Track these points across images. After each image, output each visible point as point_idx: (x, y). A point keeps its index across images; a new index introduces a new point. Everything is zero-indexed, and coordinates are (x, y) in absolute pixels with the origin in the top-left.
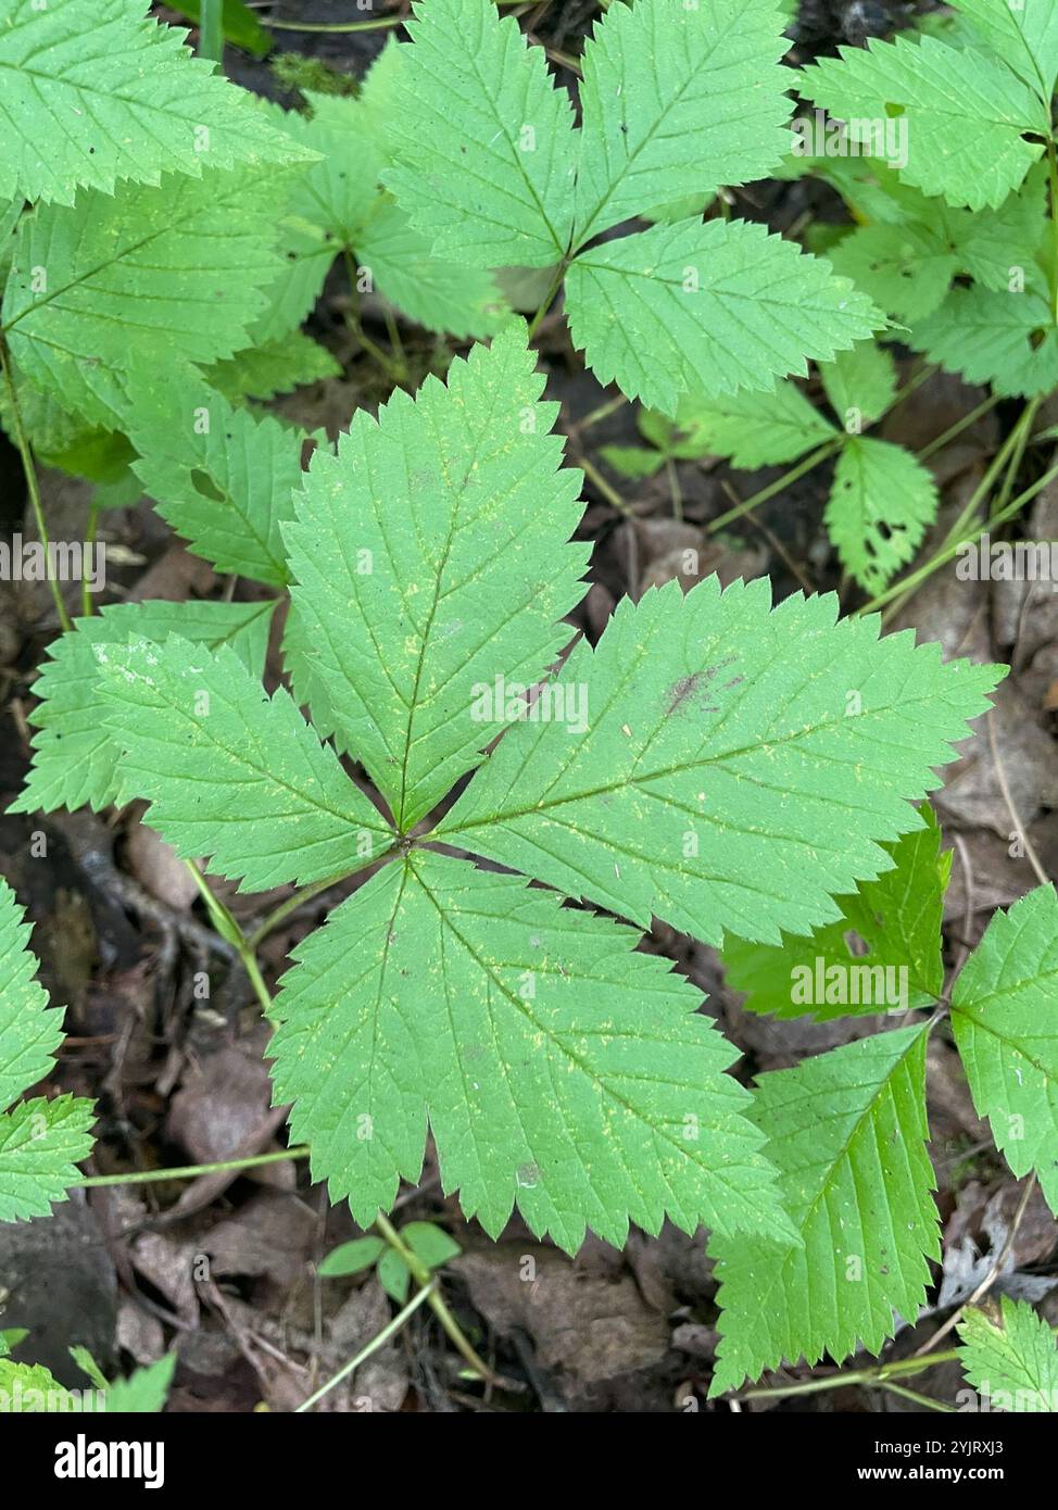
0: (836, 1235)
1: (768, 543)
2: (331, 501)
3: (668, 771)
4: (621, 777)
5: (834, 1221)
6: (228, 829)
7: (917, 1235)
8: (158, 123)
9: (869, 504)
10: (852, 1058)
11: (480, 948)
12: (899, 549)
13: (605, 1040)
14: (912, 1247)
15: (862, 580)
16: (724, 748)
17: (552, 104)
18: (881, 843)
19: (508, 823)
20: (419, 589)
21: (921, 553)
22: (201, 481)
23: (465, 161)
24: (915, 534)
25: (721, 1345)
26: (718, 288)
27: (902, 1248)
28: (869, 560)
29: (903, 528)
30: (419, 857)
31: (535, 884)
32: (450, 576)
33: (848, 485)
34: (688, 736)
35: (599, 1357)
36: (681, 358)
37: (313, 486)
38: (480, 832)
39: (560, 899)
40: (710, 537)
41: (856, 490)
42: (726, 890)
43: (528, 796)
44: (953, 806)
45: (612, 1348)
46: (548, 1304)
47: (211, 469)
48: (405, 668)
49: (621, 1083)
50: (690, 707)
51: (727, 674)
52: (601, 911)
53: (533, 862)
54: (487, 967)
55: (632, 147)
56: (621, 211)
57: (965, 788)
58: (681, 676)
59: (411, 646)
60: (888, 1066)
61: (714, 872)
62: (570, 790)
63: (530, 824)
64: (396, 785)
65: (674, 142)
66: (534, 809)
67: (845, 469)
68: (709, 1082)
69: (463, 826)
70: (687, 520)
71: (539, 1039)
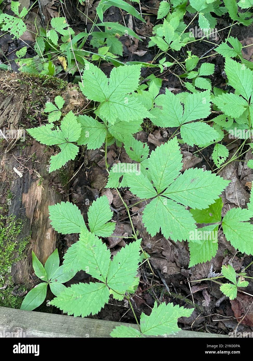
0: (206, 248)
1: (202, 156)
2: (154, 156)
3: (190, 189)
4: (185, 190)
5: (205, 246)
6: (139, 192)
7: (215, 247)
8: (138, 113)
9: (218, 154)
10: (209, 227)
11: (167, 207)
12: (222, 161)
13: (181, 219)
14: (215, 249)
15: (216, 165)
16: (197, 187)
17: (180, 107)
18: (214, 200)
19: (172, 194)
20: (163, 167)
21: (225, 162)
22: (131, 149)
23: (170, 114)
24: (225, 159)
25: (190, 261)
26: (200, 131)
27: (213, 248)
28: (218, 162)
29: (223, 158)
30: (160, 197)
31: (174, 201)
32: (167, 165)
33: (216, 151)
34: (193, 186)
35: (171, 272)
36: (194, 140)
37: (152, 154)
38: (167, 194)
39: (177, 203)
40: (193, 154)
41: (217, 151)
42: (196, 203)
43: (174, 191)
44: (229, 200)
45: (172, 271)
46: (163, 264)
47: (132, 147)
48: (161, 175)
49: (182, 224)
50: (193, 182)
51: (198, 179)
52: (181, 204)
53: (174, 199)
54: (168, 210)
55: (190, 113)
56: (188, 121)
57: (231, 197)
58: (192, 179)
59: (162, 173)
60: (214, 229)
61: (195, 201)
62: (179, 191)
63: (174, 194)
64: (158, 188)
65: (195, 112)
66: (174, 192)
67: (215, 148)
68: (192, 225)
69: (166, 194)
70: (190, 151)
71: (173, 218)
